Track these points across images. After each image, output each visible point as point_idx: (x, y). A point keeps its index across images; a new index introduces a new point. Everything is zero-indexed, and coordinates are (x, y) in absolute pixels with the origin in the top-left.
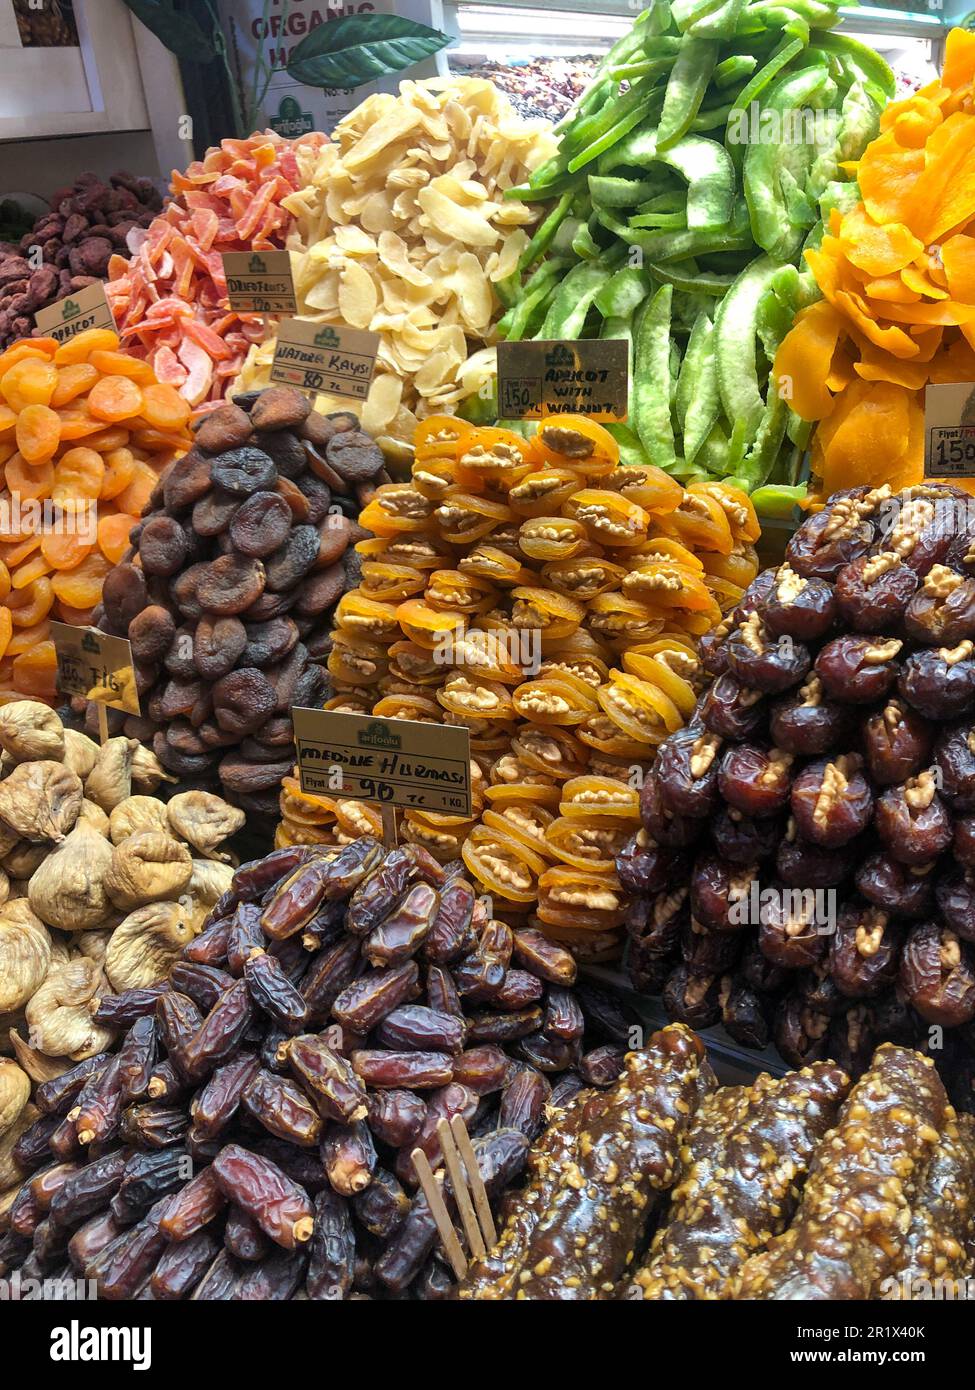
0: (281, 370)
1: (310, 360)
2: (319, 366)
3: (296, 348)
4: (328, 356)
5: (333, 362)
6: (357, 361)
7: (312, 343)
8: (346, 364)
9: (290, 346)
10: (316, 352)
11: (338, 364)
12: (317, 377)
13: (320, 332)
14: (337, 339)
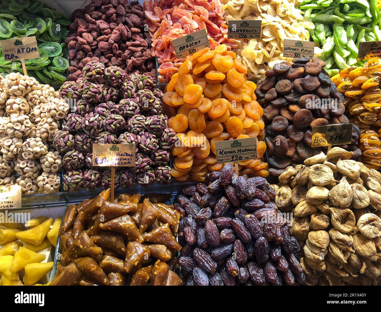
0: (287, 53)
1: (295, 50)
2: (298, 51)
3: (290, 47)
4: (300, 49)
5: (302, 50)
6: (309, 50)
7: (295, 45)
8: (306, 51)
9: (288, 47)
10: (297, 48)
11: (304, 50)
12: (298, 55)
13: (297, 42)
14: (302, 44)
